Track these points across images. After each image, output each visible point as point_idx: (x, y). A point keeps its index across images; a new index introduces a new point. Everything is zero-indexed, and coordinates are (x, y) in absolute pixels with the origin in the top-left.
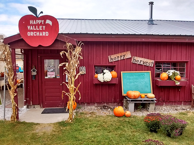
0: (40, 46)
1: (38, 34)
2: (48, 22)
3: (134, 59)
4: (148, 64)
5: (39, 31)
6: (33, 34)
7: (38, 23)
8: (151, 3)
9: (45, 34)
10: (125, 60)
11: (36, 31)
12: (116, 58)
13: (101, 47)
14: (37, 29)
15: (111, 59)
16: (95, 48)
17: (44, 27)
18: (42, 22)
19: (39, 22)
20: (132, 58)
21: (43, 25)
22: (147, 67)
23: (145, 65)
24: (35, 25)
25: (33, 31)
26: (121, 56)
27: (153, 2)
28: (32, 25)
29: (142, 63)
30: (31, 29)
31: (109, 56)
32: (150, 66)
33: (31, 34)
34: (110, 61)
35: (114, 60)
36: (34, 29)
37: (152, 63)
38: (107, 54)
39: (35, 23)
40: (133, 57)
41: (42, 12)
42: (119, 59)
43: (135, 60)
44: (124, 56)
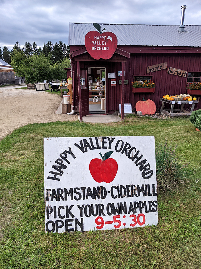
0: (101, 59)
1: (100, 48)
2: (110, 38)
3: (169, 70)
4: (181, 74)
5: (102, 46)
6: (96, 49)
7: (101, 39)
8: (185, 7)
9: (106, 49)
10: (162, 71)
11: (99, 46)
12: (153, 69)
13: (141, 59)
14: (100, 44)
15: (150, 70)
16: (135, 59)
17: (106, 42)
18: (104, 38)
19: (102, 37)
20: (168, 69)
21: (104, 41)
22: (181, 78)
23: (179, 75)
24: (98, 41)
25: (96, 46)
26: (158, 67)
27: (186, 6)
28: (96, 40)
29: (176, 74)
30: (95, 43)
31: (148, 67)
32: (183, 76)
33: (95, 48)
34: (148, 72)
35: (152, 71)
36: (97, 44)
37: (185, 73)
38: (146, 65)
39: (98, 38)
40: (169, 67)
41: (104, 29)
42: (157, 70)
43: (171, 71)
44: (161, 67)
